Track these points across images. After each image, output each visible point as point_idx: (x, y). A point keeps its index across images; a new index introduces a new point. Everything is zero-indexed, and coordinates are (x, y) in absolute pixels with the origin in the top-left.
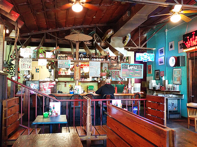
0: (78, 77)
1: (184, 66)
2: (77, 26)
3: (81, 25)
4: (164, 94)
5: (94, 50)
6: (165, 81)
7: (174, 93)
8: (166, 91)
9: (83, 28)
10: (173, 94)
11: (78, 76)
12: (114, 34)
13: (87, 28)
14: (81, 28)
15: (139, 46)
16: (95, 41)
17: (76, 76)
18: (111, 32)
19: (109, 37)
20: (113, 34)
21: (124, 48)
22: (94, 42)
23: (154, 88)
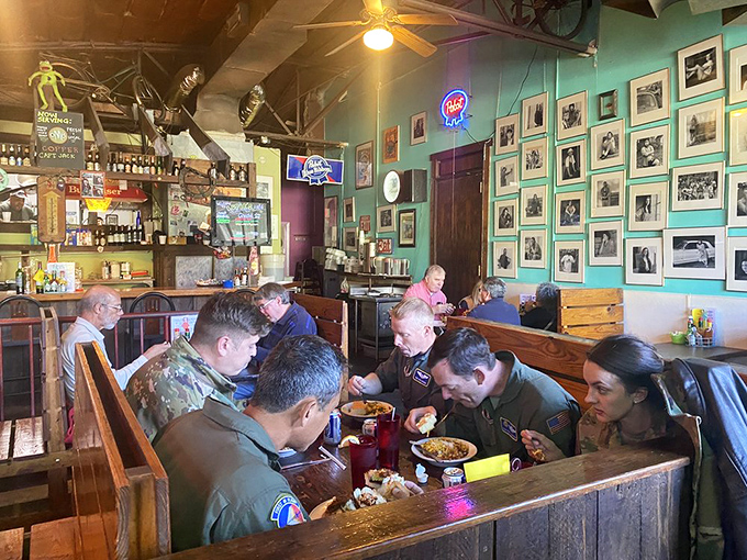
0: (56, 232)
1: (425, 200)
2: (65, 43)
3: (83, 41)
4: (368, 286)
5: (138, 137)
6: (367, 245)
7: (395, 282)
8: (373, 278)
9: (89, 51)
10: (395, 286)
11: (56, 227)
12: (206, 83)
13: (107, 52)
14: (82, 51)
15: (296, 132)
16: (137, 102)
17: (49, 226)
18: (195, 75)
19: (187, 93)
20: (202, 82)
21: (243, 135)
22: (135, 105)
23: (341, 267)
